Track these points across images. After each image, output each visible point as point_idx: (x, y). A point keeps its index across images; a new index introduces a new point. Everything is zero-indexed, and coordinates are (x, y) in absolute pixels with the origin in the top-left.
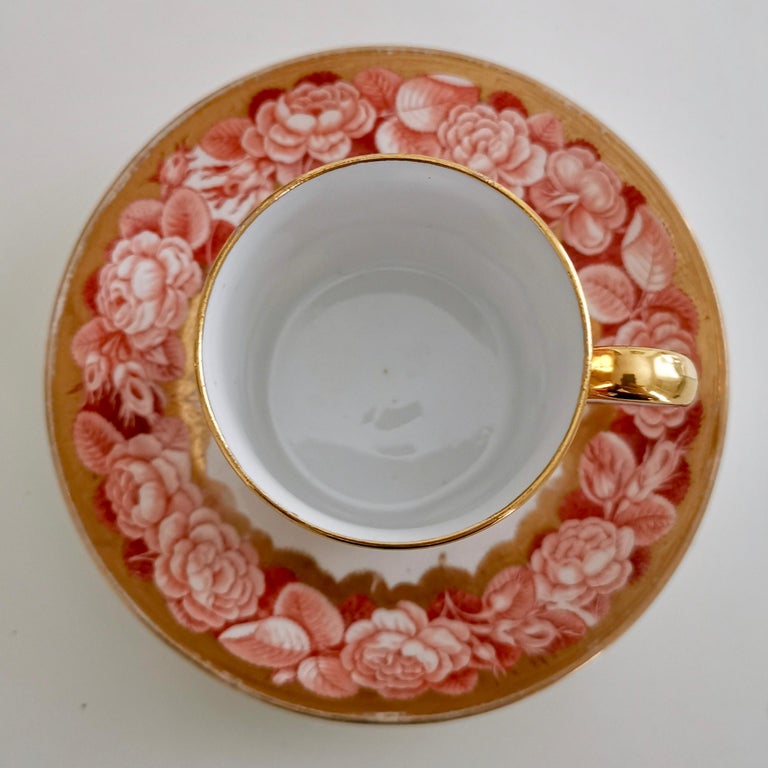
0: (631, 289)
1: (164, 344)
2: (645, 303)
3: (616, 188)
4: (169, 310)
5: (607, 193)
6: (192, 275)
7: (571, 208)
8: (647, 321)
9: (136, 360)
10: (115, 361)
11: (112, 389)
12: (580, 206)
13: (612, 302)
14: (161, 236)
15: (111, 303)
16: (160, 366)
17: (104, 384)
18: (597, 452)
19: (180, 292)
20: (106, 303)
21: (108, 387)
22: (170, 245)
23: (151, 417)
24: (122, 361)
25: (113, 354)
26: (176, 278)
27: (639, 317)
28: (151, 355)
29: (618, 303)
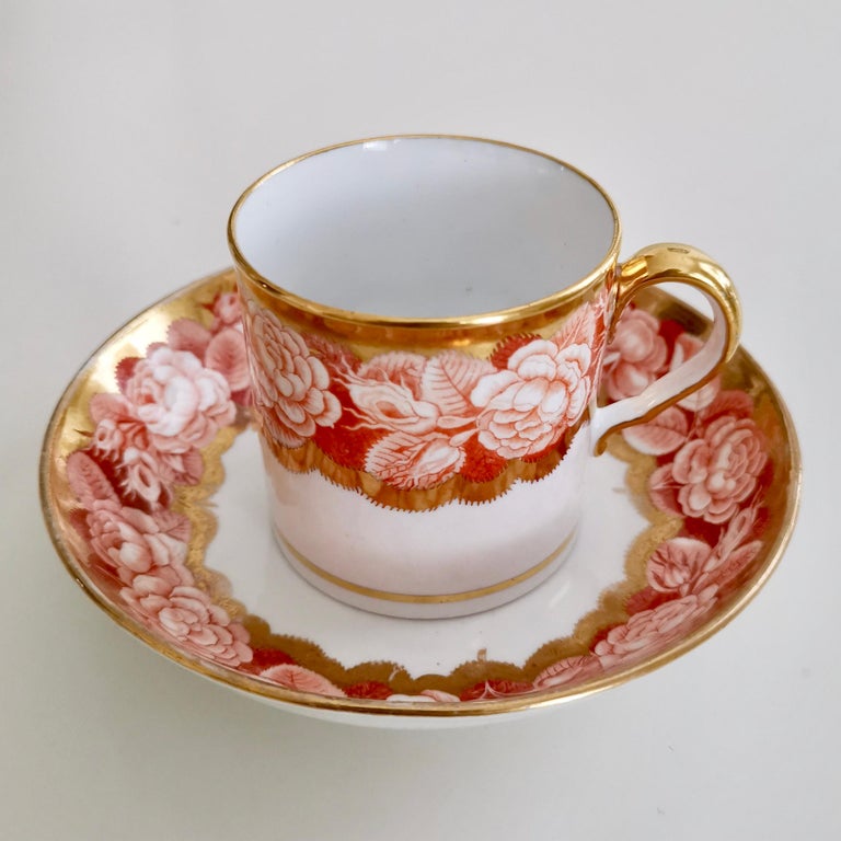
0: (682, 416)
1: (183, 456)
2: (698, 422)
3: (653, 330)
4: (197, 432)
5: (646, 339)
6: (226, 412)
7: (613, 368)
8: (703, 437)
9: (150, 454)
10: (129, 442)
11: (120, 461)
12: (622, 362)
13: (665, 436)
14: (204, 366)
15: (140, 395)
16: (174, 471)
17: (113, 452)
18: (665, 557)
19: (211, 421)
20: (136, 391)
21: (116, 457)
22: (210, 377)
23: (154, 505)
24: (136, 446)
25: (130, 435)
26: (210, 408)
27: (695, 437)
28: (168, 458)
29: (671, 433)
